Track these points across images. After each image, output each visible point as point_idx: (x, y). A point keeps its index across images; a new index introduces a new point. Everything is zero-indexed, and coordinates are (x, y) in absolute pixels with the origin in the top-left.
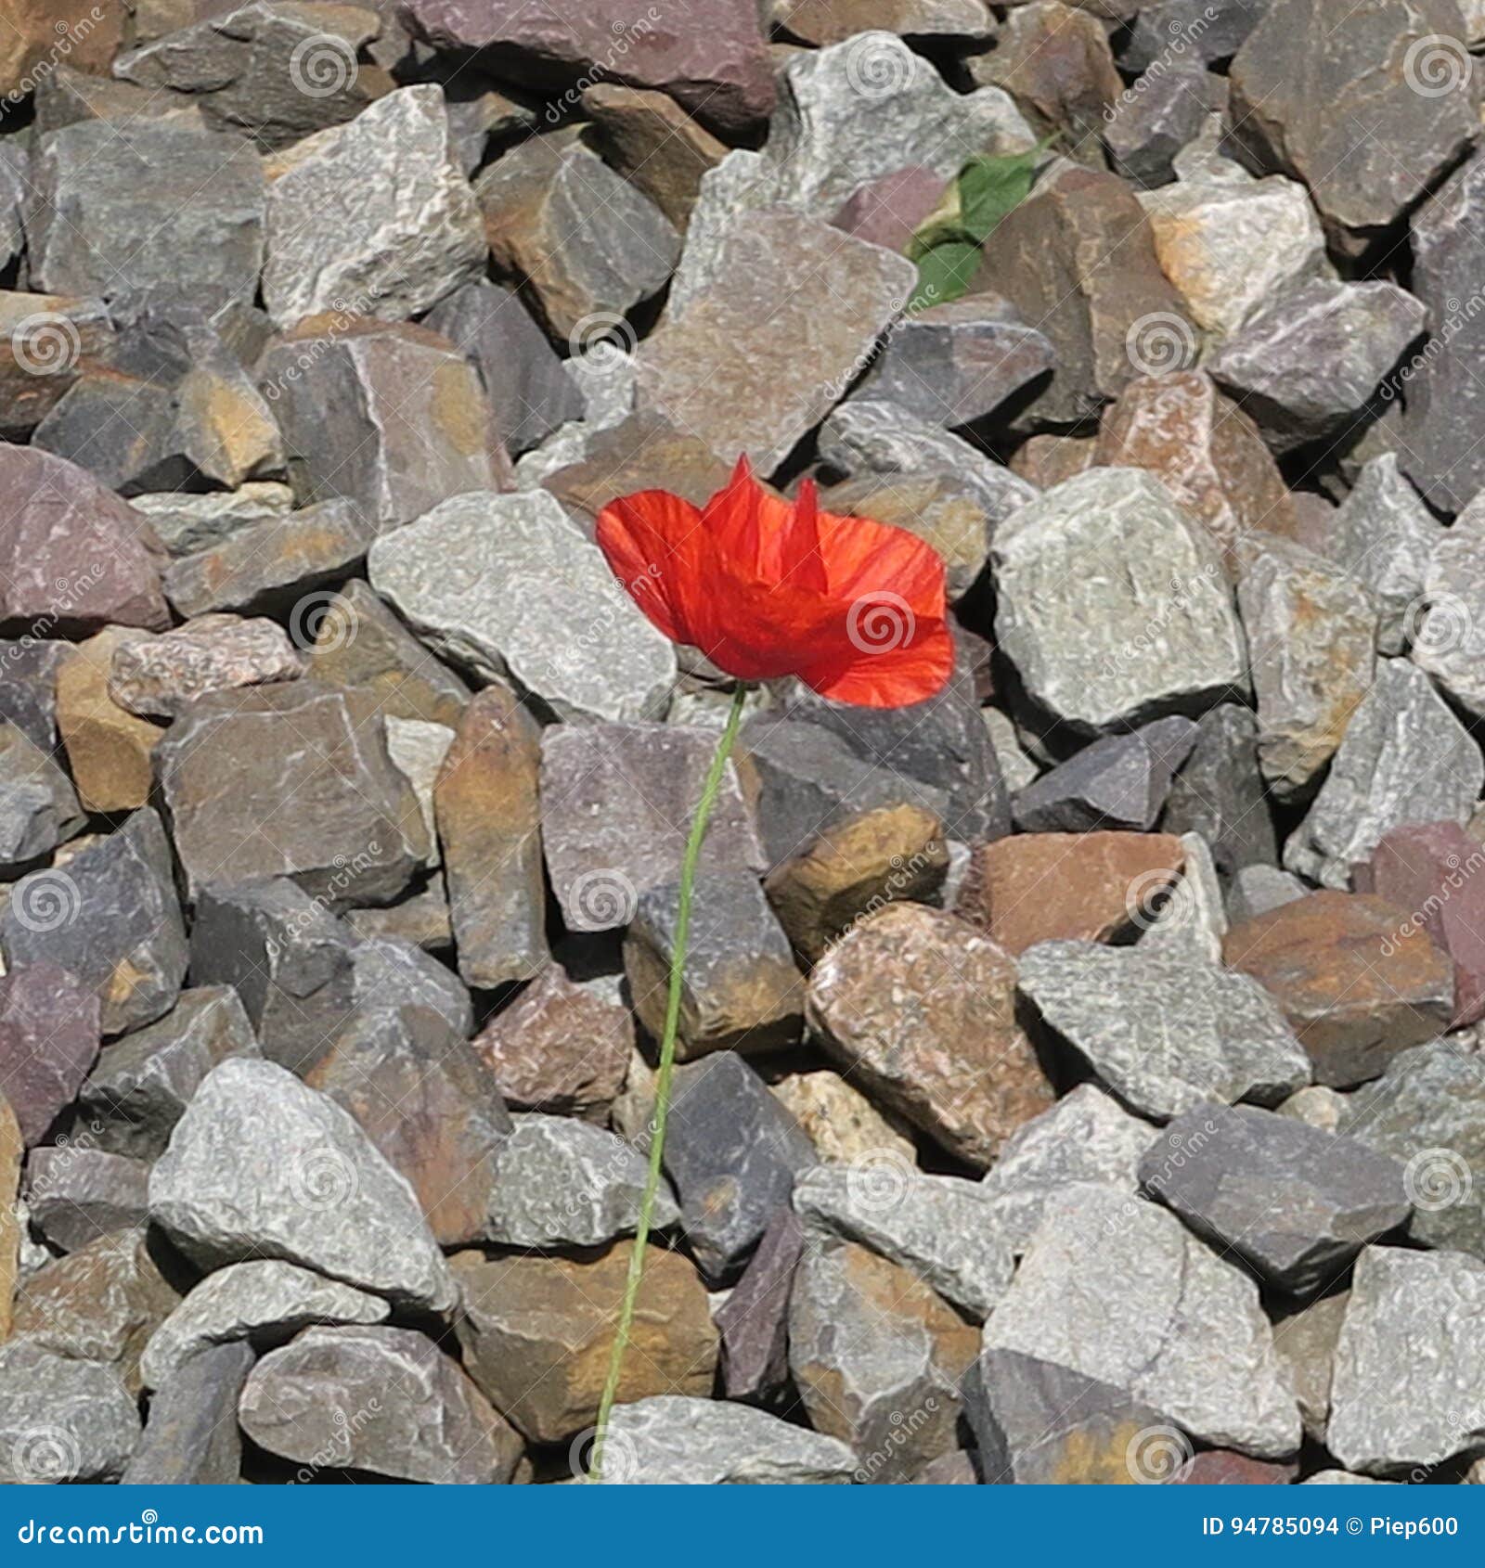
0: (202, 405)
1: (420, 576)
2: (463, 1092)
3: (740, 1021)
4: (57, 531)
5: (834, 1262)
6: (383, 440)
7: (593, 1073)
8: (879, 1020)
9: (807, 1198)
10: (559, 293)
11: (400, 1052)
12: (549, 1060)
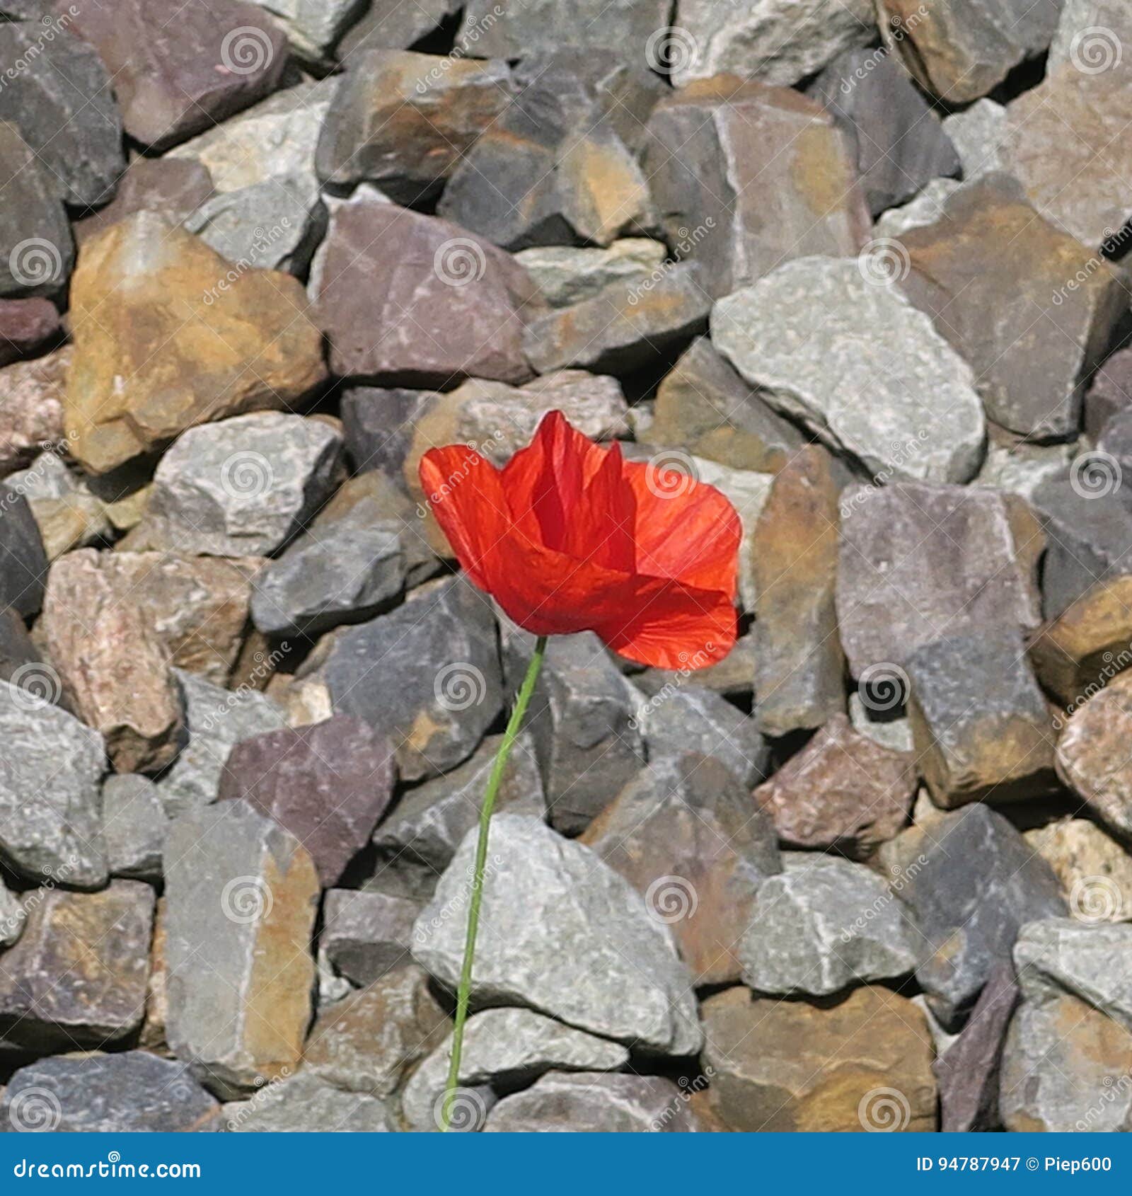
0: (576, 169)
1: (756, 337)
2: (735, 840)
3: (988, 775)
4: (421, 292)
5: (1046, 1015)
6: (740, 203)
7: (872, 816)
8: (1119, 777)
9: (1025, 952)
10: (940, 55)
11: (675, 801)
12: (828, 805)
